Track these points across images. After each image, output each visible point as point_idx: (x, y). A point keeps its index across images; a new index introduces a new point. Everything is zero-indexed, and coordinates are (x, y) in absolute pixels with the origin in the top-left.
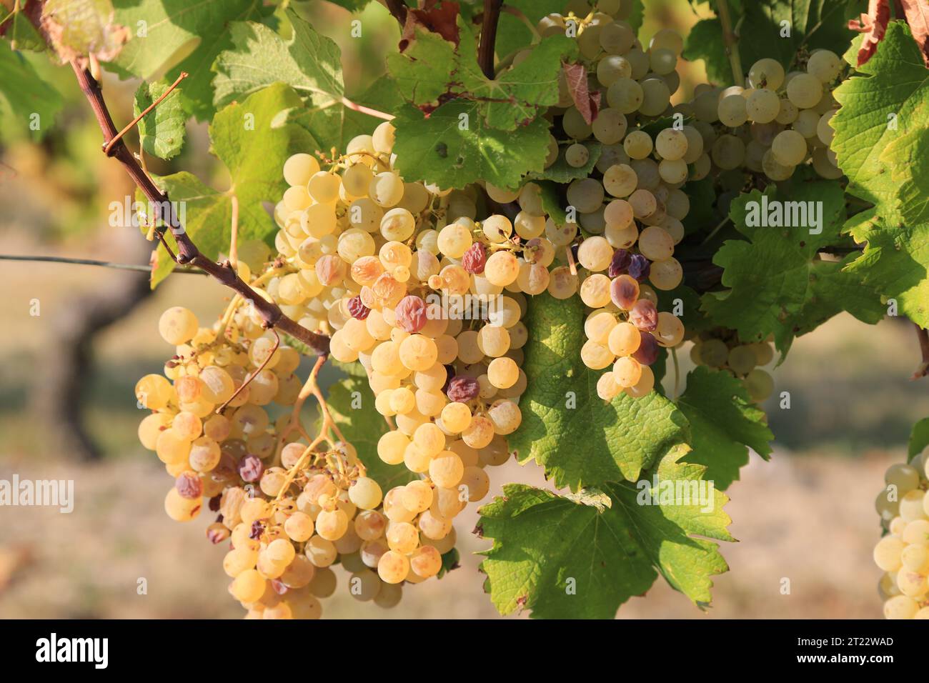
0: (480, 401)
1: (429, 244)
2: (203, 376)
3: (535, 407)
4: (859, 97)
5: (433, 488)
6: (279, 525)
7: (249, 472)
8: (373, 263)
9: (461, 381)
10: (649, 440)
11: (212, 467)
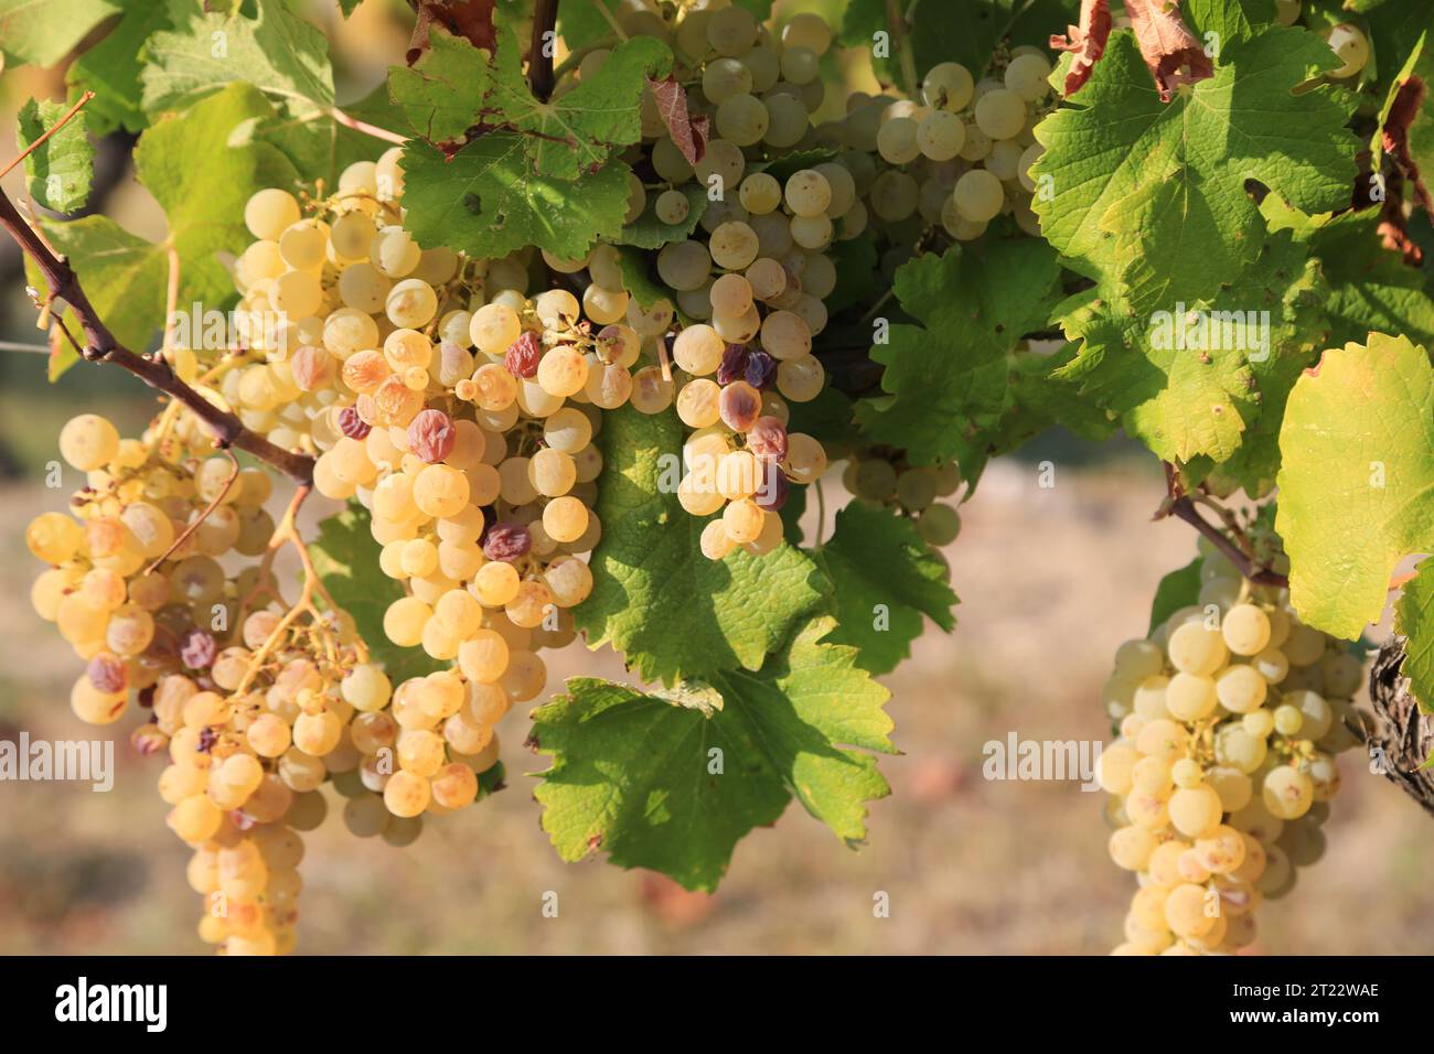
0: (532, 559)
1: (457, 333)
2: (127, 519)
3: (612, 566)
4: (1070, 137)
5: (464, 681)
6: (240, 732)
7: (195, 656)
8: (375, 362)
9: (504, 532)
10: (776, 612)
11: (141, 648)
